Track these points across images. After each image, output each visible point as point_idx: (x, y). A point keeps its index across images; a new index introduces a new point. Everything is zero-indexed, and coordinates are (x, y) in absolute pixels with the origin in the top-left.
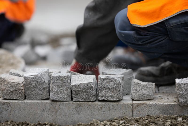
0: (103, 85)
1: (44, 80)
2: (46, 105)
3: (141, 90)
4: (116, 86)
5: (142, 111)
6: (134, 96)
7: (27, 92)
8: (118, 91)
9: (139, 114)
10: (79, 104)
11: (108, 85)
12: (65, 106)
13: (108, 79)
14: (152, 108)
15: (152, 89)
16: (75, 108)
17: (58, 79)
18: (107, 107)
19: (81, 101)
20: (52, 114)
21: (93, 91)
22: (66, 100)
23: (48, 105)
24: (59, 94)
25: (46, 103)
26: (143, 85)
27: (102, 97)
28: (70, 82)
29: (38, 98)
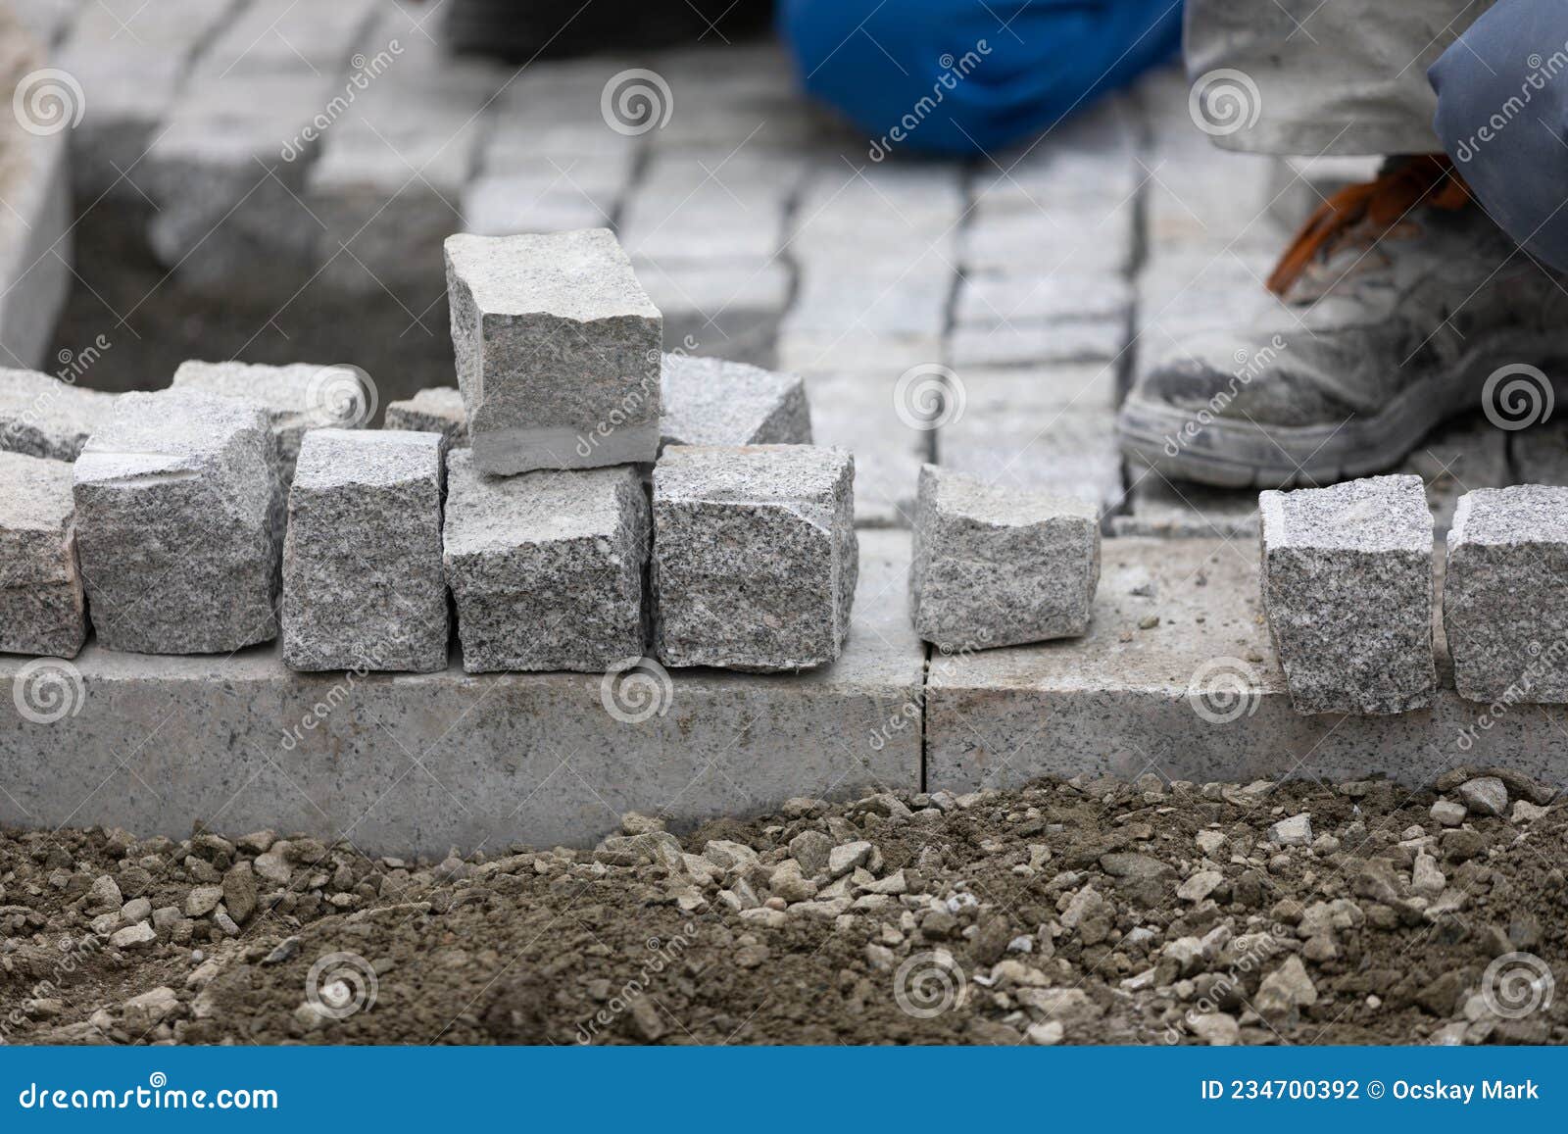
0: (690, 558)
1: (230, 509)
2: (253, 699)
3: (991, 577)
4: (790, 562)
5: (1002, 746)
6: (941, 619)
7: (104, 598)
8: (814, 600)
9: (977, 765)
10: (510, 699)
11: (729, 559)
12: (404, 711)
13: (728, 512)
14: (1078, 721)
15: (1077, 563)
16: (480, 726)
17: (342, 507)
18: (732, 715)
19: (525, 668)
20: (305, 771)
21: (619, 597)
22: (411, 667)
23: (266, 703)
24: (352, 625)
25: (257, 685)
26: (1007, 536)
27: (689, 643)
28: (441, 530)
29: (187, 639)
